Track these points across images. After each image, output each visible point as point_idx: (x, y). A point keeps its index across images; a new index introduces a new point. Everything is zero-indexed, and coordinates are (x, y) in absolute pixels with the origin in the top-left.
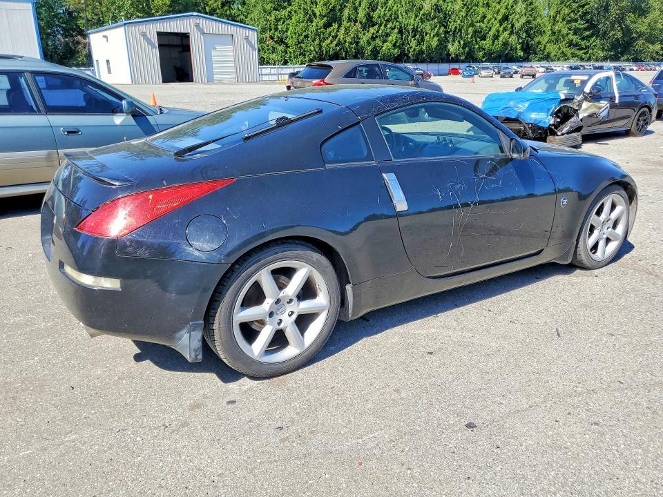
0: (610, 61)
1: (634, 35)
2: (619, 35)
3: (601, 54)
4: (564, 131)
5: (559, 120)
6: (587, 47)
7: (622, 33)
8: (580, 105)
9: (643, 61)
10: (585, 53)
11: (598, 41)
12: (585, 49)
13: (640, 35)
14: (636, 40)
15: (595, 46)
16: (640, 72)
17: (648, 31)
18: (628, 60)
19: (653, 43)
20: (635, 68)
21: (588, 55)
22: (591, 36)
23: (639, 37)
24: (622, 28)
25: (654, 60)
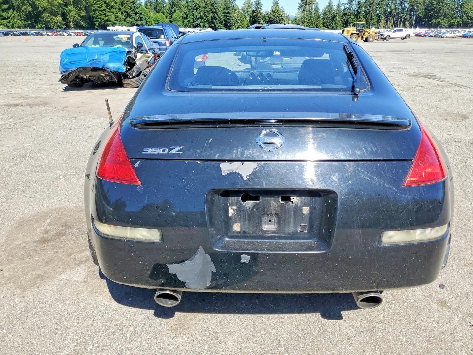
0: (29, 28)
1: (40, 9)
2: (30, 9)
3: (21, 23)
4: (134, 75)
5: (129, 67)
6: (9, 18)
7: (32, 8)
8: (136, 56)
9: (52, 29)
10: (9, 22)
11: (15, 13)
12: (8, 19)
13: (45, 9)
14: (42, 14)
15: (14, 17)
16: (54, 36)
17: (49, 7)
18: (41, 28)
19: (55, 16)
20: (50, 34)
21: (11, 23)
22: (9, 9)
23: (44, 11)
24: (30, 4)
25: (60, 28)
